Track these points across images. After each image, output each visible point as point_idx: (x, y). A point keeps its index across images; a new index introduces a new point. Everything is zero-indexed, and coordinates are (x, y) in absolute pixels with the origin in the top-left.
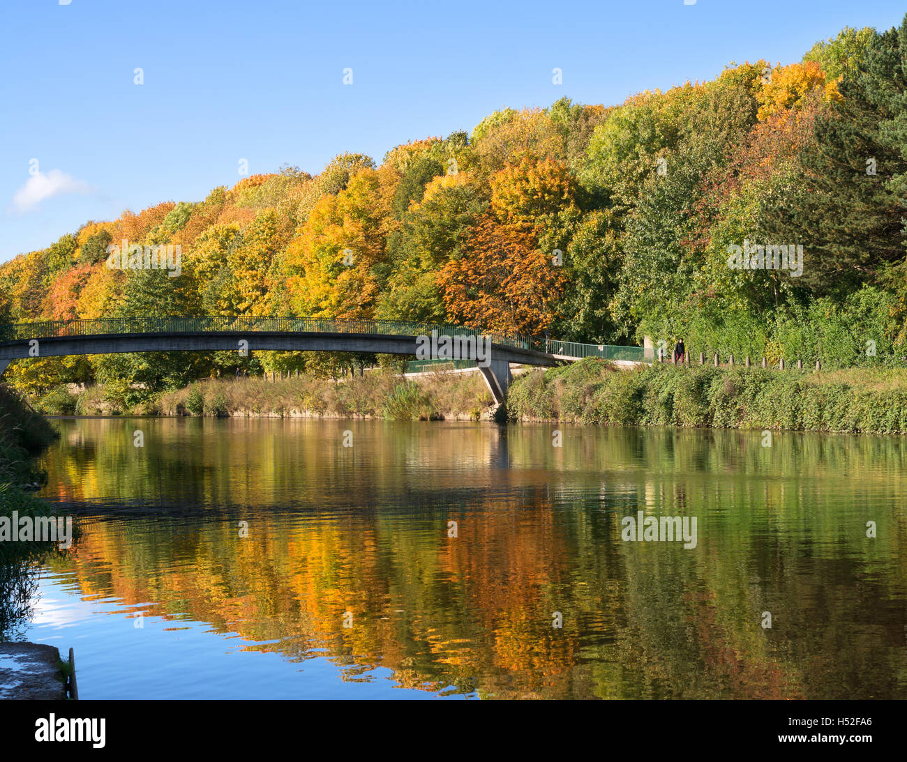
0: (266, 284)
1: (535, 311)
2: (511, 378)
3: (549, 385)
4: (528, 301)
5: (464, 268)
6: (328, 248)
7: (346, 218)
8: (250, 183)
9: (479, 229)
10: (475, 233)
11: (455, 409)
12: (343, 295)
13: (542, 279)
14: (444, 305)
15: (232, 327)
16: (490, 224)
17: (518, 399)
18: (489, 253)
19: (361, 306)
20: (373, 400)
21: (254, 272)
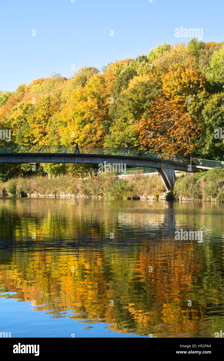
0: (46, 131)
1: (185, 144)
2: (176, 179)
3: (197, 182)
4: (182, 139)
5: (149, 122)
6: (79, 113)
7: (88, 98)
8: (36, 82)
9: (156, 103)
10: (154, 105)
11: (146, 193)
12: (87, 137)
13: (190, 127)
14: (139, 141)
15: (30, 151)
16: (162, 100)
17: (180, 189)
18: (162, 115)
19: (95, 142)
20: (103, 189)
21: (41, 125)
